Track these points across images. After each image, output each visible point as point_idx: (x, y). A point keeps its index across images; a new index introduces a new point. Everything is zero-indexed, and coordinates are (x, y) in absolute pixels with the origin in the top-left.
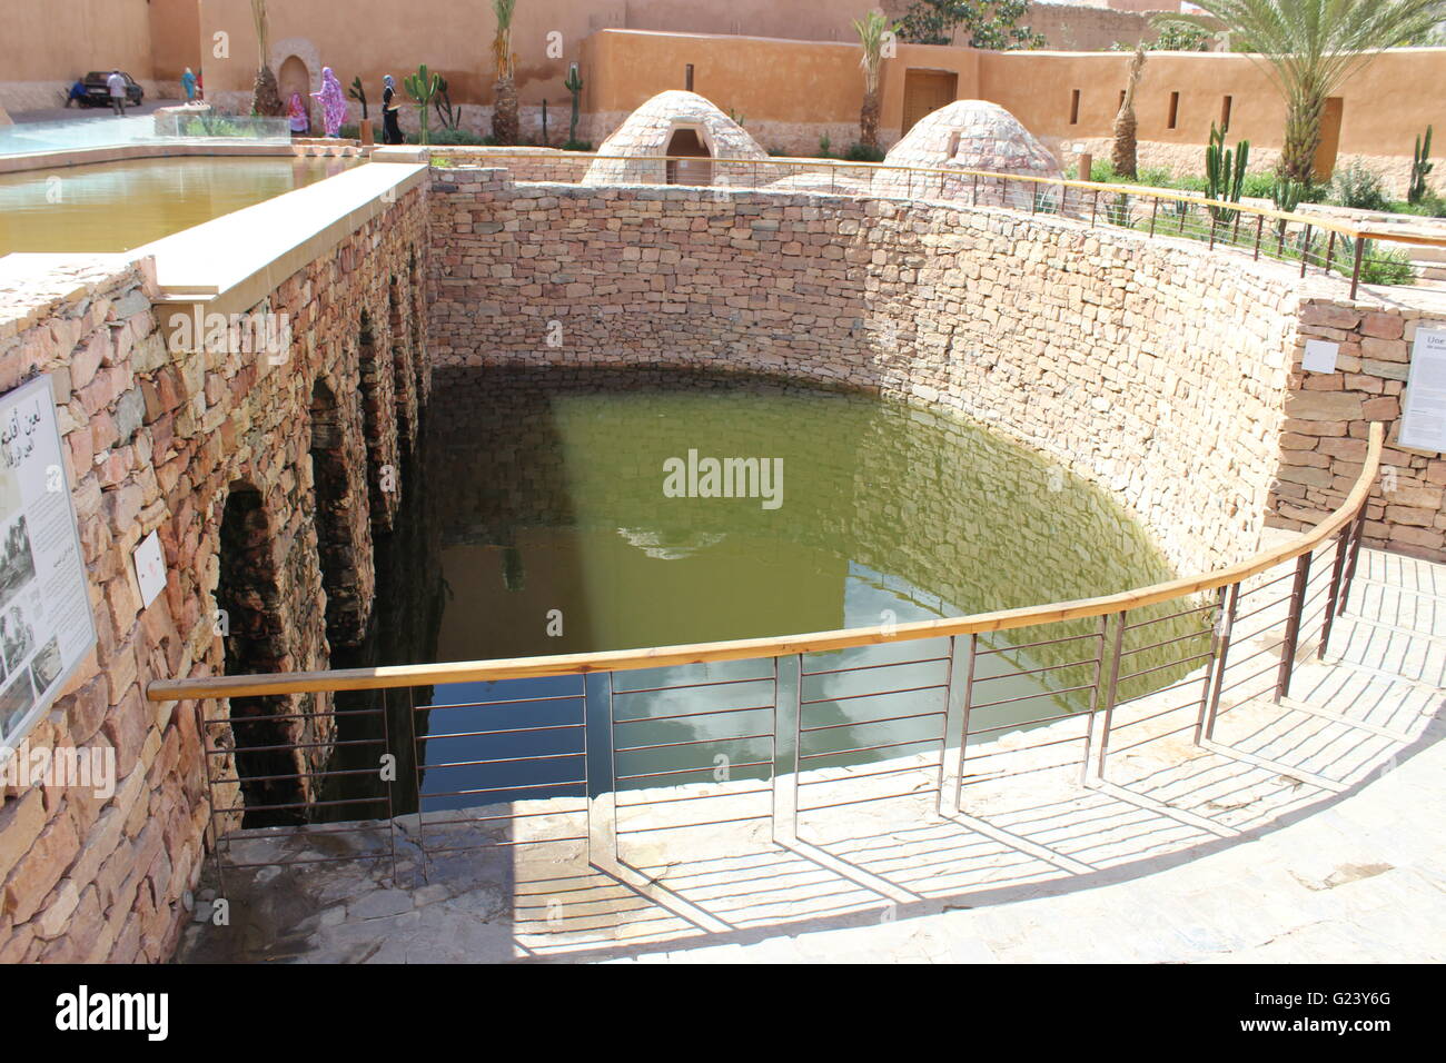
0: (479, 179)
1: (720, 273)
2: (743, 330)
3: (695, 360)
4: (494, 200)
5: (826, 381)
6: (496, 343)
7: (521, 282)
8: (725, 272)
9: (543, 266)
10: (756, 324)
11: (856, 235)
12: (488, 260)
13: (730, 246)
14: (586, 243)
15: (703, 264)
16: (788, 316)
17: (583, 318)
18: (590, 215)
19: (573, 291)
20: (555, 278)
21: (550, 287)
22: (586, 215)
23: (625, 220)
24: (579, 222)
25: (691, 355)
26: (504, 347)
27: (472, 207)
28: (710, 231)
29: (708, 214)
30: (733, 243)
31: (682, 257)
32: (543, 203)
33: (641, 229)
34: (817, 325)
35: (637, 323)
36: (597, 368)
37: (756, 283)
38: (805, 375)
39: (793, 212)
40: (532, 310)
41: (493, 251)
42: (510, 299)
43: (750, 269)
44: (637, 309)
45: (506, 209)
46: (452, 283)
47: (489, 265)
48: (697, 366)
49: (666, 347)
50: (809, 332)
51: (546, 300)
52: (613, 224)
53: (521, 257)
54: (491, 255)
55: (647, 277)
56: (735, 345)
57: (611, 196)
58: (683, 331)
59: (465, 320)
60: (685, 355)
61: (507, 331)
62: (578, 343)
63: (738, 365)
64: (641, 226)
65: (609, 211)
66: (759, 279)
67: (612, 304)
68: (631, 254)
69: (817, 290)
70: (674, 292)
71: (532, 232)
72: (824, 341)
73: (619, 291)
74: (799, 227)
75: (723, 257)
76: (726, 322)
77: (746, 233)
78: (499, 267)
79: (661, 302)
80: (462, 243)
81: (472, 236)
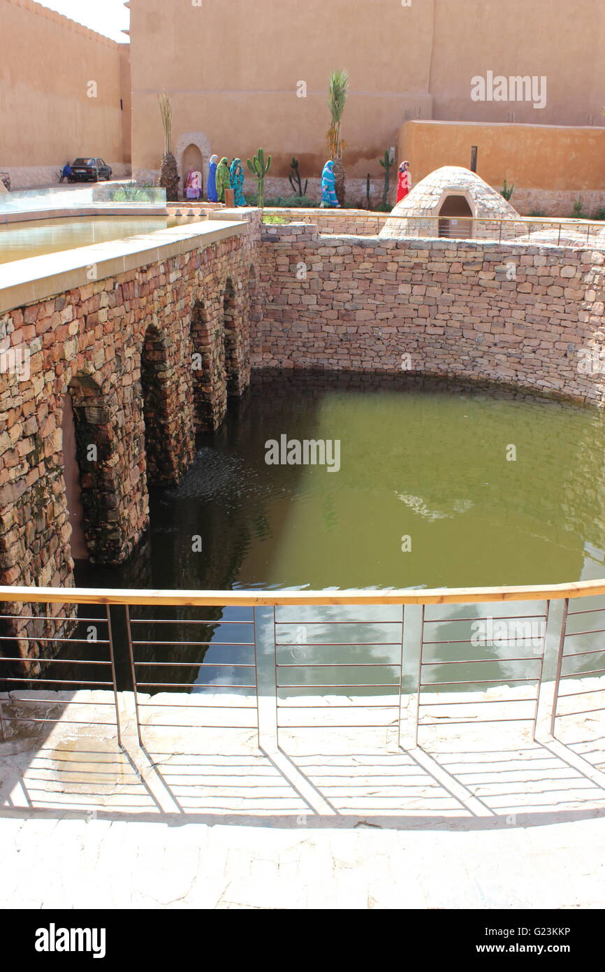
0: (295, 232)
1: (470, 305)
2: (486, 349)
3: (449, 370)
4: (305, 248)
5: (546, 390)
6: (304, 352)
7: (322, 308)
8: (475, 305)
9: (339, 296)
10: (495, 345)
11: (573, 278)
12: (299, 291)
13: (479, 285)
14: (371, 281)
15: (458, 298)
16: (519, 339)
17: (367, 336)
18: (375, 260)
19: (361, 315)
20: (348, 306)
21: (344, 312)
22: (372, 260)
23: (401, 264)
24: (367, 265)
25: (446, 367)
26: (309, 355)
27: (289, 253)
28: (463, 273)
29: (462, 260)
30: (481, 282)
31: (443, 292)
32: (341, 250)
33: (413, 271)
34: (541, 347)
35: (407, 341)
36: (377, 373)
37: (496, 313)
38: (531, 385)
39: (527, 260)
40: (330, 329)
41: (303, 285)
42: (314, 321)
43: (492, 303)
44: (407, 330)
45: (313, 254)
46: (274, 307)
47: (301, 295)
48: (450, 375)
49: (429, 359)
50: (534, 352)
51: (340, 322)
52: (392, 267)
53: (323, 290)
54: (302, 288)
55: (416, 307)
56: (479, 360)
57: (391, 246)
58: (441, 348)
59: (282, 334)
60: (441, 366)
61: (312, 344)
62: (363, 354)
63: (481, 375)
64: (413, 268)
65: (389, 257)
66: (499, 311)
67: (389, 326)
68: (404, 289)
69: (542, 320)
70: (435, 319)
71: (332, 271)
72: (546, 360)
73: (395, 317)
74: (530, 271)
75: (473, 293)
76: (473, 342)
77: (491, 275)
78: (307, 297)
79: (426, 326)
80: (281, 279)
81: (288, 274)
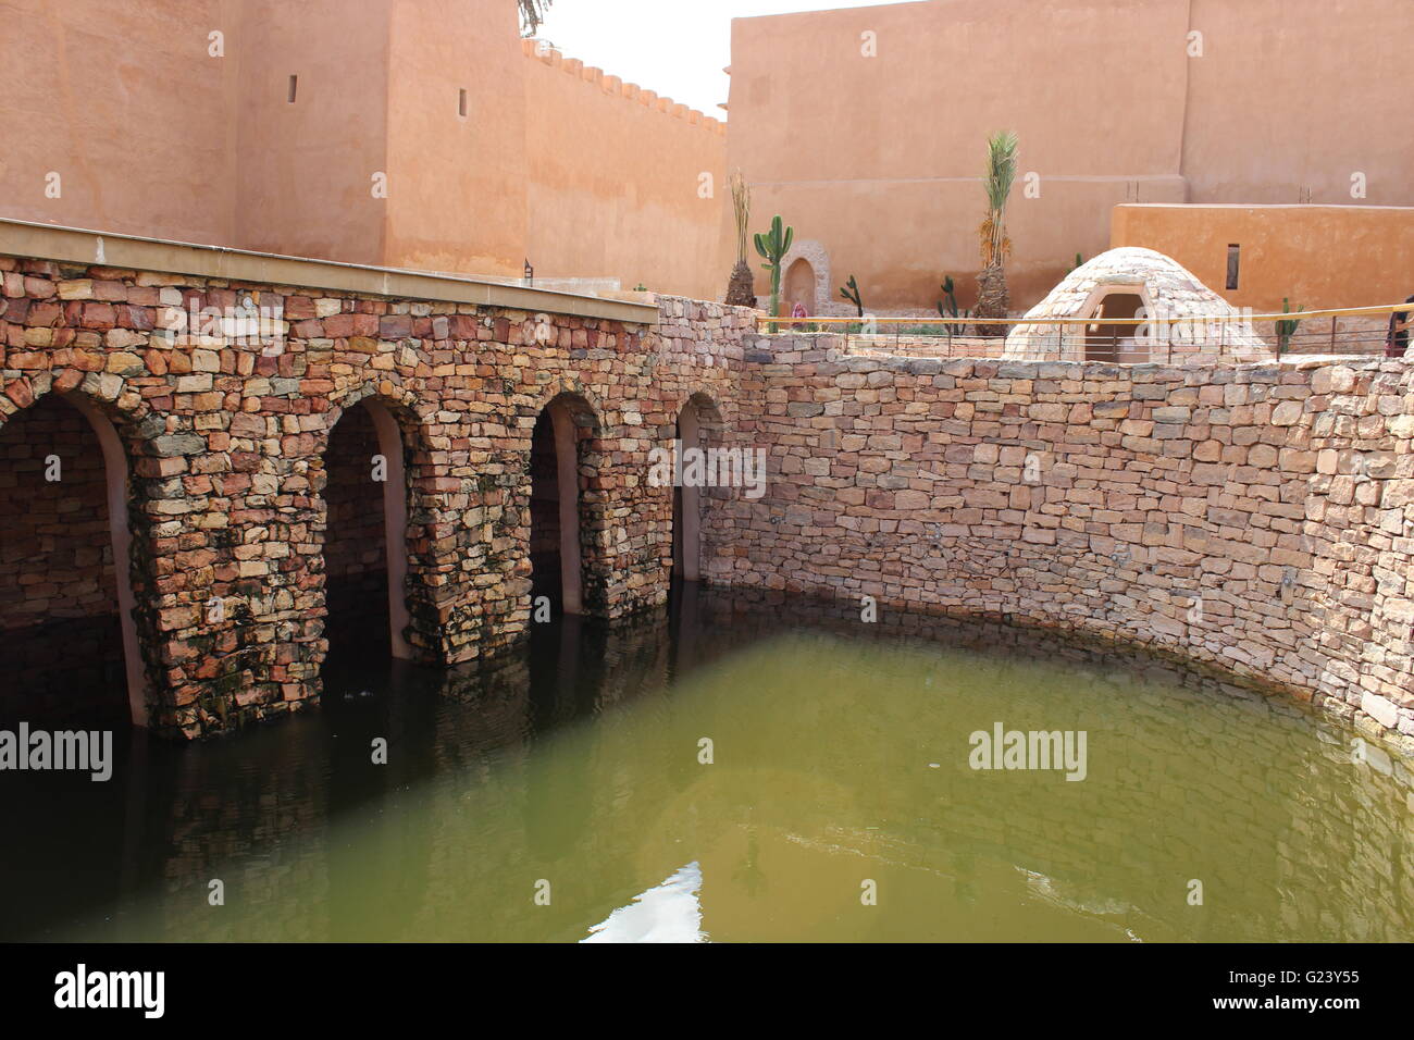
0: (800, 346)
1: (1104, 486)
2: (1131, 576)
3: (1063, 616)
4: (814, 374)
6: (803, 562)
7: (839, 483)
8: (1114, 487)
9: (867, 463)
10: (1150, 568)
11: (1297, 425)
12: (801, 451)
13: (1121, 447)
14: (925, 436)
15: (1082, 473)
16: (1193, 558)
17: (913, 539)
18: (933, 397)
19: (904, 499)
20: (883, 482)
21: (873, 491)
22: (929, 397)
23: (981, 406)
24: (918, 407)
25: (1057, 609)
26: (811, 568)
27: (788, 382)
28: (1094, 423)
29: (1091, 398)
30: (1127, 442)
31: (1056, 462)
32: (874, 378)
33: (1002, 420)
34: (1232, 575)
35: (987, 553)
36: (930, 612)
37: (1153, 504)
38: (1212, 655)
39: (1213, 393)
40: (850, 522)
41: (808, 439)
42: (823, 505)
43: (1147, 483)
44: (988, 532)
45: (827, 386)
47: (804, 458)
48: (1064, 626)
49: (1024, 591)
50: (1220, 586)
51: (867, 510)
52: (963, 411)
53: (842, 450)
54: (807, 446)
55: (1005, 488)
56: (1117, 598)
57: (962, 371)
58: (1049, 571)
59: (768, 527)
60: (1049, 608)
61: (817, 548)
62: (906, 573)
63: (1121, 630)
64: (1001, 414)
65: (959, 392)
66: (1159, 499)
67: (953, 522)
68: (984, 453)
69: (1236, 518)
70: (1040, 512)
71: (857, 417)
73: (965, 506)
74: (1217, 417)
75: (1110, 463)
76: (1109, 562)
77: (1143, 428)
78: (813, 462)
79: (1023, 526)
80: (773, 428)
81: (784, 420)
